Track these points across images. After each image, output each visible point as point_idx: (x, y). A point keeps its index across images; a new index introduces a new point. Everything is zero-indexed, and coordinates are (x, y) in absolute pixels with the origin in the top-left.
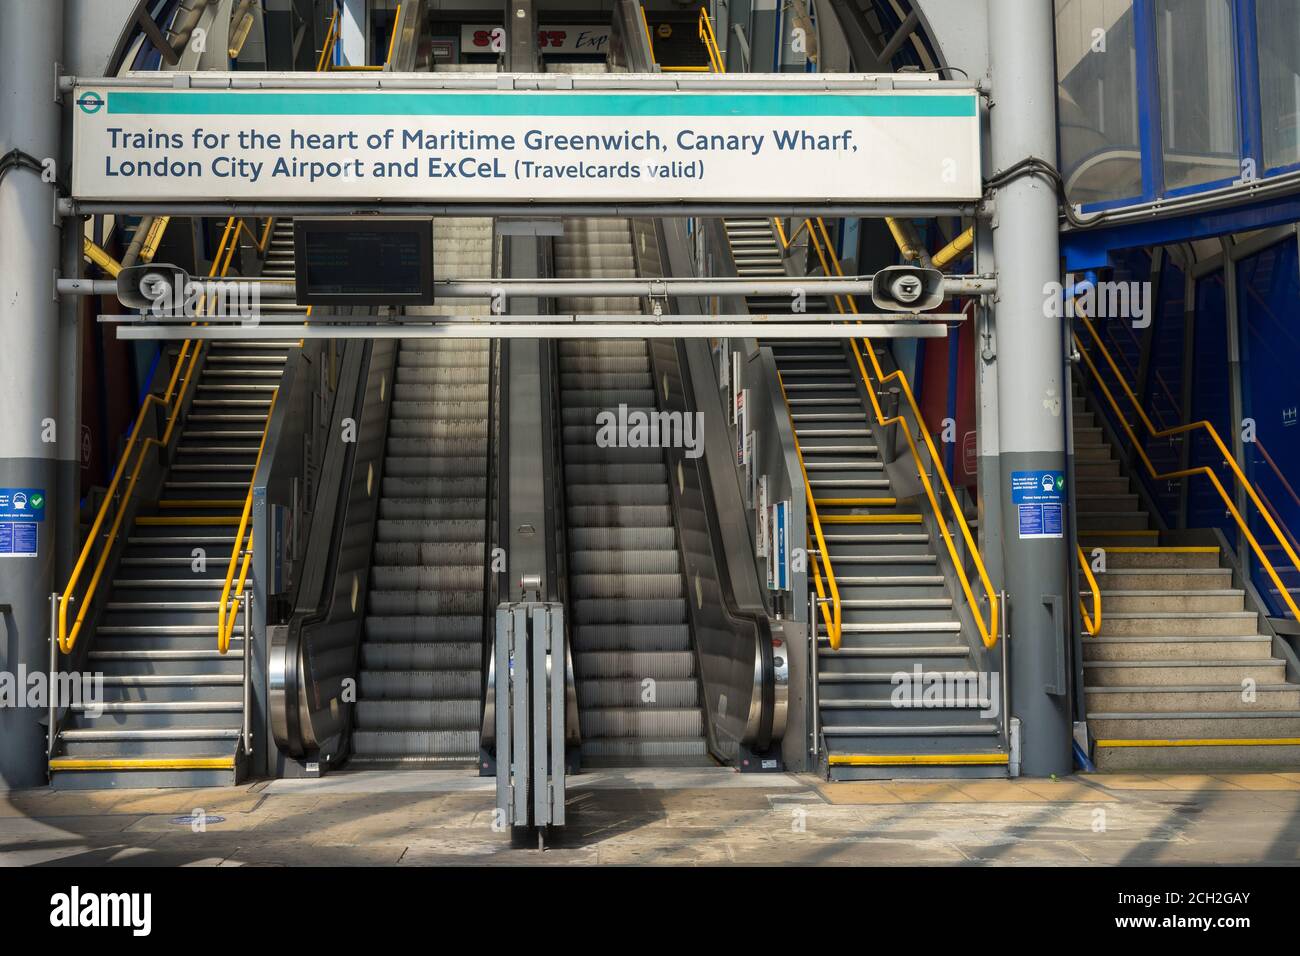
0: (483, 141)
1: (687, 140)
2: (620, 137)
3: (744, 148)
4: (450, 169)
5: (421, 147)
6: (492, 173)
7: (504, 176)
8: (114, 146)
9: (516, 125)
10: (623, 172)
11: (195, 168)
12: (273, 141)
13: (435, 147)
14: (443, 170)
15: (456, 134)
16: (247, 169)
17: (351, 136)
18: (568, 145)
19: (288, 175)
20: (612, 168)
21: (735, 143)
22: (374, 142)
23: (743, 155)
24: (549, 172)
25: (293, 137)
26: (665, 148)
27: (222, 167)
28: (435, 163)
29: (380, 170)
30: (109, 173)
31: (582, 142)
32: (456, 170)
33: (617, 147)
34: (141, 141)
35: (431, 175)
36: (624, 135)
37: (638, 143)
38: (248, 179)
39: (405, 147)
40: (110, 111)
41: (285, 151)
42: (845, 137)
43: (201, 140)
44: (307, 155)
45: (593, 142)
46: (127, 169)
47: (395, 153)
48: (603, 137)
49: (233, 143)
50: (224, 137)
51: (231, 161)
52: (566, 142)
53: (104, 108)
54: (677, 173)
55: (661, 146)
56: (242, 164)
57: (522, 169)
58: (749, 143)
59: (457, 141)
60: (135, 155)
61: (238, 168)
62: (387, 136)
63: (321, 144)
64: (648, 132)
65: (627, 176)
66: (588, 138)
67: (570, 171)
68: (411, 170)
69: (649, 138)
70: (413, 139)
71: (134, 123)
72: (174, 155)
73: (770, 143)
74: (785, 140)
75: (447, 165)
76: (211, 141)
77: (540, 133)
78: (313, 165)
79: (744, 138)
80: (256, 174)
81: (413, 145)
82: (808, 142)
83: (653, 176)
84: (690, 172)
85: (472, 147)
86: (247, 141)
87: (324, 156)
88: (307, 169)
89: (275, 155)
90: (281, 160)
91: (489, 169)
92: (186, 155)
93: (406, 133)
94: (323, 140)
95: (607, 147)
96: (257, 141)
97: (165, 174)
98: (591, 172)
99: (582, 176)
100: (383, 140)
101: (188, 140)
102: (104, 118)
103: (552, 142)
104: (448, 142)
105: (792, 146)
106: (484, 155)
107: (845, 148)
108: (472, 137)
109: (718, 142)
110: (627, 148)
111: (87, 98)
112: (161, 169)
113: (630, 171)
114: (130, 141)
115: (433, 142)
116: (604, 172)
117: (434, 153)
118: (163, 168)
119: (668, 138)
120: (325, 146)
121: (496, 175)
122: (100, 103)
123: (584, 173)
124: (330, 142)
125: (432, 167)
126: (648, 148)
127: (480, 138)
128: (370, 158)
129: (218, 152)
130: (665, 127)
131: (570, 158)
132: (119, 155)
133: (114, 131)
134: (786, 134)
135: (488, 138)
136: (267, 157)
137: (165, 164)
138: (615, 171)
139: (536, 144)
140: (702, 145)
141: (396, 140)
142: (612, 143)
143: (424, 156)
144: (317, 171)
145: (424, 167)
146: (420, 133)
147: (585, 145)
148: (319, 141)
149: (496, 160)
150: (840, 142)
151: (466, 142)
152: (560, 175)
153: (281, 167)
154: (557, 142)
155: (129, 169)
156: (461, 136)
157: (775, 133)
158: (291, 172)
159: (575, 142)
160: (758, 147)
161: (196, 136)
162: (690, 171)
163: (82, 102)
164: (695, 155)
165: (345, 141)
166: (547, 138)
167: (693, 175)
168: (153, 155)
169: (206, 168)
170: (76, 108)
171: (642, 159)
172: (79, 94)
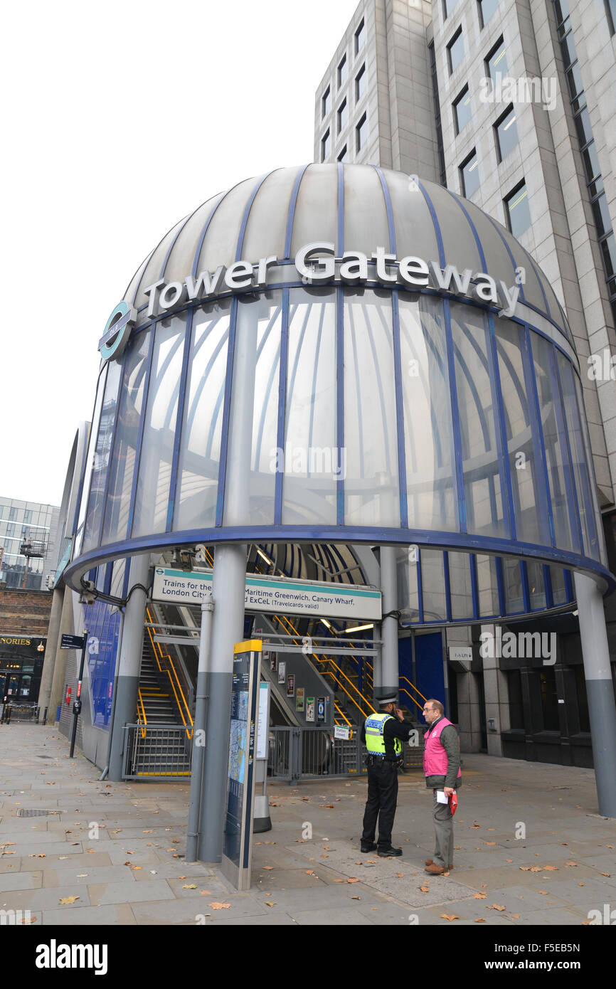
0: (264, 594)
1: (315, 598)
3: (328, 602)
5: (248, 594)
6: (266, 603)
8: (166, 585)
9: (273, 590)
10: (299, 606)
11: (187, 594)
14: (254, 601)
20: (296, 604)
21: (326, 600)
23: (328, 604)
24: (281, 604)
27: (195, 594)
28: (252, 599)
30: (163, 592)
32: (257, 601)
33: (298, 599)
34: (173, 584)
35: (251, 602)
36: (299, 596)
37: (303, 598)
40: (166, 574)
42: (352, 601)
43: (190, 586)
45: (292, 597)
48: (294, 596)
49: (198, 587)
50: (196, 585)
51: (198, 593)
52: (285, 596)
53: (164, 573)
54: (312, 607)
55: (308, 599)
57: (274, 602)
59: (258, 593)
60: (171, 588)
61: (199, 595)
64: (305, 595)
67: (287, 604)
69: (305, 597)
71: (171, 579)
72: (182, 589)
73: (334, 601)
74: (338, 601)
75: (255, 599)
76: (192, 586)
77: (279, 593)
79: (328, 599)
81: (246, 593)
82: (343, 602)
83: (305, 607)
86: (202, 587)
89: (209, 592)
90: (211, 594)
92: (185, 590)
95: (295, 598)
101: (186, 585)
102: (163, 577)
103: (282, 596)
104: (256, 593)
106: (265, 598)
107: (352, 604)
108: (262, 593)
109: (322, 600)
110: (300, 599)
111: (159, 570)
112: (178, 593)
113: (301, 605)
114: (170, 584)
115: (252, 593)
116: (294, 605)
117: (252, 596)
119: (310, 598)
121: (268, 604)
122: (162, 572)
126: (305, 600)
129: (194, 590)
130: (310, 594)
131: (286, 601)
132: (167, 588)
133: (166, 581)
134: (338, 599)
135: (266, 593)
139: (278, 596)
140: (318, 600)
142: (297, 597)
143: (249, 596)
145: (249, 600)
146: (248, 590)
147: (290, 597)
149: (267, 600)
150: (350, 602)
151: (260, 594)
152: (284, 605)
155: (169, 592)
157: (335, 598)
159: (287, 596)
160: (331, 602)
161: (188, 584)
162: (315, 607)
164: (315, 603)
168: (176, 589)
169: (191, 594)
170: (156, 572)
171: (304, 602)
172: (157, 568)
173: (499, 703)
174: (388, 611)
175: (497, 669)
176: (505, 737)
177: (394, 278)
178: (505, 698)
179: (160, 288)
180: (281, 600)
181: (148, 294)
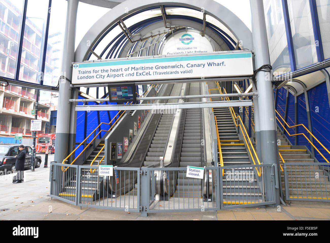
0: (147, 68)
1: (189, 65)
2: (175, 66)
3: (201, 66)
4: (140, 74)
5: (135, 70)
6: (149, 74)
7: (151, 75)
9: (154, 65)
10: (175, 73)
11: (93, 77)
12: (107, 71)
13: (137, 70)
14: (139, 74)
15: (142, 67)
16: (102, 77)
17: (122, 69)
18: (164, 68)
19: (109, 77)
20: (173, 72)
21: (199, 66)
22: (126, 70)
23: (201, 68)
24: (160, 74)
25: (111, 70)
26: (184, 67)
27: (98, 76)
28: (137, 73)
29: (127, 75)
30: (78, 79)
31: (167, 67)
32: (141, 74)
33: (174, 68)
34: (84, 73)
35: (137, 75)
36: (175, 65)
37: (178, 67)
38: (102, 78)
39: (132, 70)
41: (109, 73)
42: (223, 63)
43: (94, 72)
44: (113, 73)
45: (169, 67)
47: (130, 72)
48: (171, 66)
49: (100, 72)
50: (98, 71)
51: (99, 75)
52: (164, 67)
53: (78, 67)
54: (187, 72)
55: (183, 67)
57: (155, 73)
58: (202, 65)
59: (142, 68)
60: (83, 75)
61: (101, 76)
62: (128, 68)
63: (116, 71)
64: (181, 64)
65: (176, 73)
66: (168, 66)
67: (164, 73)
68: (133, 75)
69: (181, 66)
70: (133, 69)
71: (83, 69)
72: (89, 75)
73: (206, 65)
74: (210, 64)
75: (140, 73)
76: (96, 72)
77: (158, 66)
78: (114, 75)
79: (201, 64)
80: (104, 77)
81: (133, 70)
82: (215, 64)
83: (182, 73)
84: (189, 72)
85: (145, 69)
86: (102, 71)
87: (116, 73)
88: (113, 76)
90: (108, 74)
91: (148, 74)
92: (91, 75)
93: (132, 68)
94: (116, 70)
95: (172, 68)
96: (104, 71)
98: (169, 73)
99: (167, 74)
100: (128, 69)
101: (92, 72)
102: (78, 69)
103: (161, 67)
104: (140, 69)
105: (211, 66)
106: (147, 71)
107: (223, 65)
108: (145, 68)
109: (195, 65)
110: (176, 68)
112: (87, 78)
114: (82, 73)
116: (171, 73)
117: (137, 71)
119: (185, 65)
120: (117, 71)
121: (149, 75)
122: (77, 66)
123: (167, 73)
124: (118, 70)
125: (137, 74)
126: (181, 67)
127: (146, 68)
128: (125, 73)
129: (97, 74)
130: (184, 63)
131: (165, 70)
132: (80, 75)
133: (79, 71)
134: (210, 63)
135: (148, 68)
136: (106, 74)
137: (88, 77)
138: (174, 73)
139: (158, 68)
140: (192, 66)
141: (130, 69)
142: (173, 67)
143: (135, 72)
144: (115, 76)
145: (135, 74)
146: (135, 67)
147: (167, 68)
148: (115, 70)
149: (149, 72)
150: (222, 64)
151: (144, 69)
152: (162, 74)
153: (108, 76)
154: (162, 68)
155: (82, 78)
156: (143, 68)
157: (208, 63)
158: (110, 77)
159: (165, 67)
160: (204, 66)
161: (93, 71)
163: (74, 66)
164: (190, 68)
165: (120, 70)
166: (160, 67)
167: (190, 73)
168: (86, 75)
169: (95, 77)
170: (73, 67)
171: (179, 70)
172: (74, 65)
174: (259, 66)
180: (161, 70)
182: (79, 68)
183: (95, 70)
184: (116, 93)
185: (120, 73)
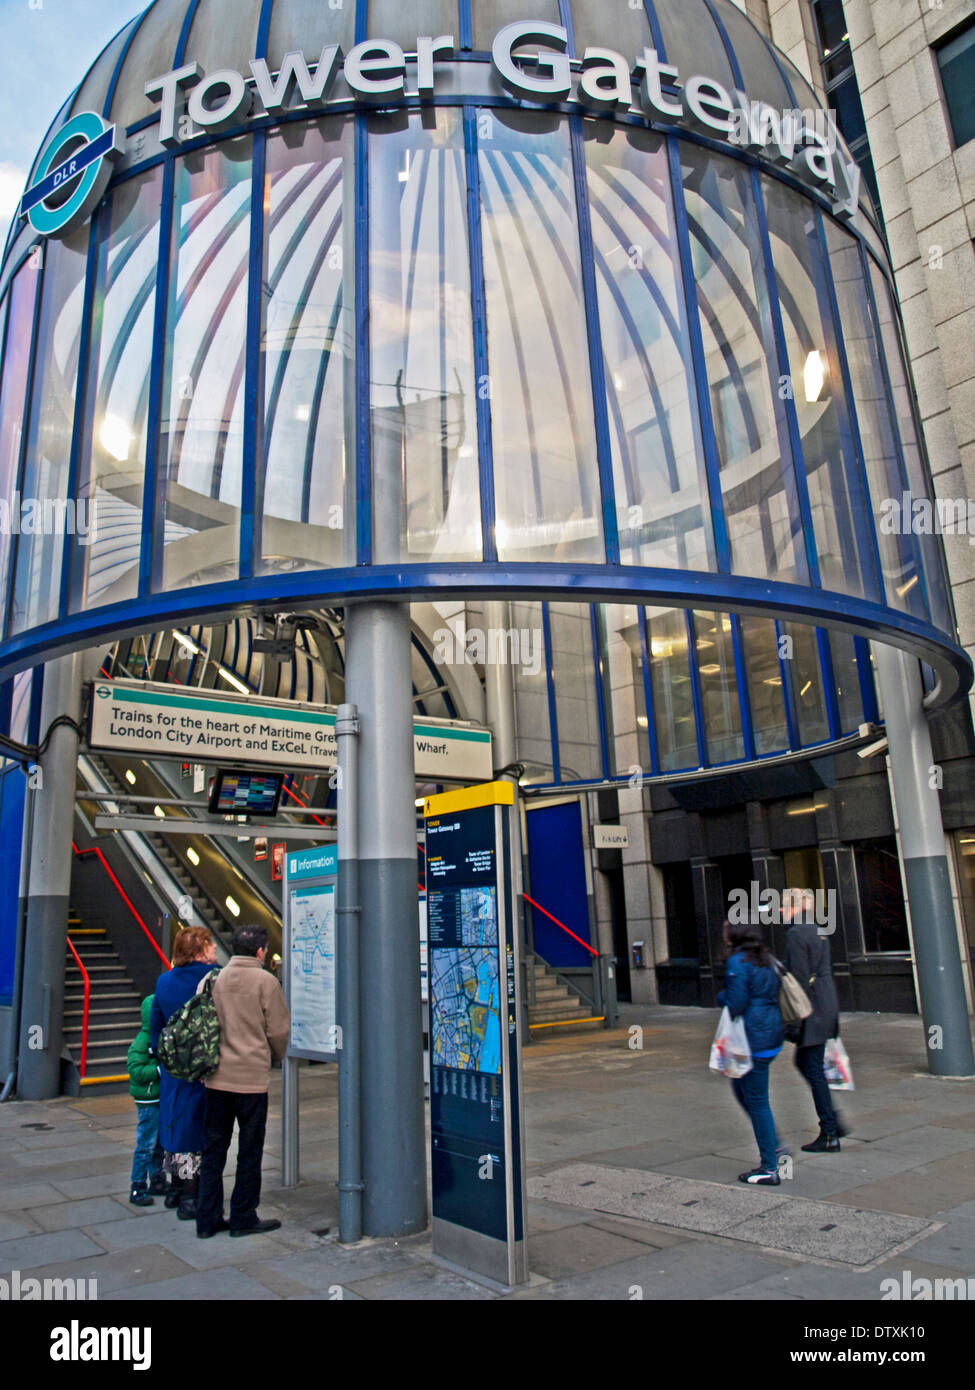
0: (297, 734)
4: (282, 748)
5: (268, 735)
6: (301, 751)
7: (306, 753)
8: (116, 717)
9: (312, 728)
11: (158, 735)
12: (198, 724)
13: (275, 735)
14: (278, 747)
15: (285, 730)
16: (185, 738)
17: (236, 725)
19: (205, 743)
22: (247, 730)
24: (326, 753)
25: (208, 723)
27: (173, 735)
28: (275, 743)
29: (249, 745)
30: (112, 733)
32: (284, 748)
34: (130, 717)
35: (273, 749)
38: (185, 743)
39: (261, 734)
40: (116, 698)
41: (204, 730)
42: (444, 748)
43: (161, 720)
44: (214, 733)
46: (122, 731)
47: (257, 736)
49: (178, 722)
50: (173, 719)
51: (177, 733)
53: (111, 696)
56: (182, 734)
57: (314, 750)
59: (285, 733)
60: (127, 724)
61: (180, 736)
62: (253, 727)
63: (222, 728)
68: (264, 746)
70: (265, 730)
71: (127, 706)
72: (147, 726)
74: (421, 747)
75: (280, 745)
77: (322, 733)
78: (218, 739)
80: (189, 741)
81: (265, 733)
82: (430, 748)
85: (292, 737)
86: (185, 723)
87: (223, 735)
88: (215, 741)
89: (198, 732)
90: (202, 735)
91: (300, 749)
92: (152, 727)
93: (262, 727)
94: (223, 726)
96: (190, 723)
97: (142, 736)
100: (251, 729)
101: (155, 719)
102: (111, 702)
103: (327, 738)
104: (281, 733)
105: (424, 750)
106: (297, 742)
107: (444, 752)
108: (292, 732)
111: (102, 690)
112: (140, 733)
114: (125, 716)
115: (275, 733)
117: (274, 738)
118: (141, 733)
120: (223, 730)
121: (303, 752)
122: (109, 693)
124: (226, 728)
125: (273, 745)
127: (295, 733)
128: (245, 738)
129: (170, 727)
132: (119, 724)
133: (116, 710)
134: (421, 744)
135: (299, 733)
136: (195, 733)
137: (142, 730)
139: (320, 738)
141: (258, 730)
143: (271, 739)
144: (219, 742)
145: (270, 745)
146: (268, 728)
148: (221, 726)
149: (302, 745)
150: (441, 750)
151: (290, 734)
152: (331, 755)
153: (201, 738)
154: (329, 738)
155: (123, 732)
156: (287, 731)
157: (417, 743)
158: (207, 742)
161: (159, 717)
163: (99, 692)
165: (233, 728)
166: (325, 736)
168: (137, 725)
169: (163, 736)
170: (96, 695)
172: (97, 687)
173: (652, 919)
174: (502, 763)
175: (647, 862)
176: (661, 971)
177: (676, 111)
178: (661, 910)
179: (185, 85)
180: (326, 745)
181: (156, 96)
182: (114, 698)
183: (164, 716)
184: (234, 790)
185: (232, 735)
